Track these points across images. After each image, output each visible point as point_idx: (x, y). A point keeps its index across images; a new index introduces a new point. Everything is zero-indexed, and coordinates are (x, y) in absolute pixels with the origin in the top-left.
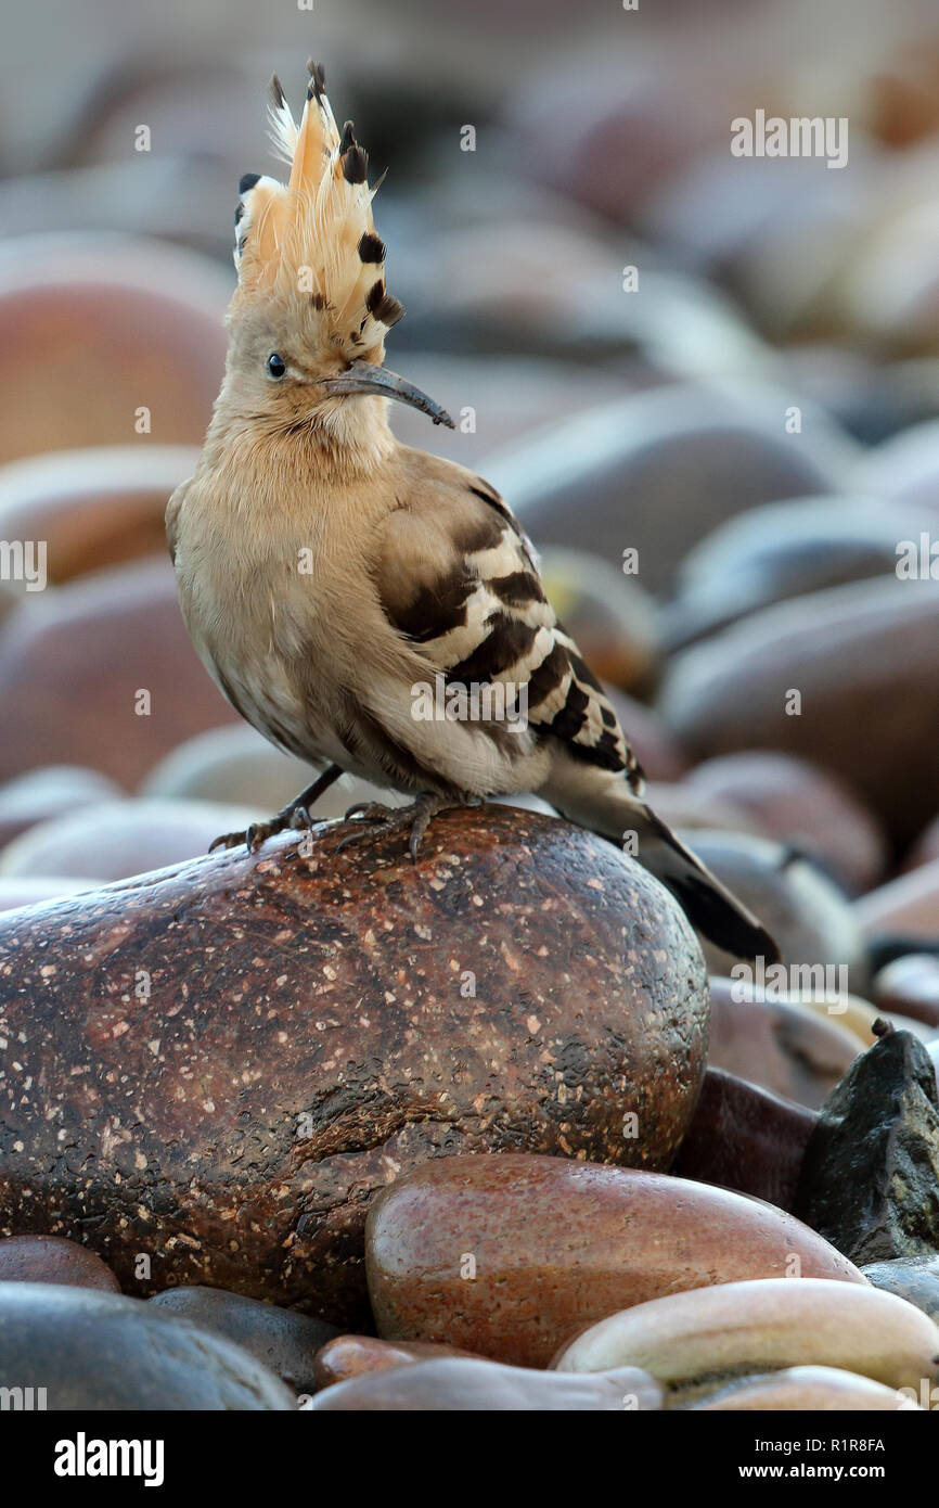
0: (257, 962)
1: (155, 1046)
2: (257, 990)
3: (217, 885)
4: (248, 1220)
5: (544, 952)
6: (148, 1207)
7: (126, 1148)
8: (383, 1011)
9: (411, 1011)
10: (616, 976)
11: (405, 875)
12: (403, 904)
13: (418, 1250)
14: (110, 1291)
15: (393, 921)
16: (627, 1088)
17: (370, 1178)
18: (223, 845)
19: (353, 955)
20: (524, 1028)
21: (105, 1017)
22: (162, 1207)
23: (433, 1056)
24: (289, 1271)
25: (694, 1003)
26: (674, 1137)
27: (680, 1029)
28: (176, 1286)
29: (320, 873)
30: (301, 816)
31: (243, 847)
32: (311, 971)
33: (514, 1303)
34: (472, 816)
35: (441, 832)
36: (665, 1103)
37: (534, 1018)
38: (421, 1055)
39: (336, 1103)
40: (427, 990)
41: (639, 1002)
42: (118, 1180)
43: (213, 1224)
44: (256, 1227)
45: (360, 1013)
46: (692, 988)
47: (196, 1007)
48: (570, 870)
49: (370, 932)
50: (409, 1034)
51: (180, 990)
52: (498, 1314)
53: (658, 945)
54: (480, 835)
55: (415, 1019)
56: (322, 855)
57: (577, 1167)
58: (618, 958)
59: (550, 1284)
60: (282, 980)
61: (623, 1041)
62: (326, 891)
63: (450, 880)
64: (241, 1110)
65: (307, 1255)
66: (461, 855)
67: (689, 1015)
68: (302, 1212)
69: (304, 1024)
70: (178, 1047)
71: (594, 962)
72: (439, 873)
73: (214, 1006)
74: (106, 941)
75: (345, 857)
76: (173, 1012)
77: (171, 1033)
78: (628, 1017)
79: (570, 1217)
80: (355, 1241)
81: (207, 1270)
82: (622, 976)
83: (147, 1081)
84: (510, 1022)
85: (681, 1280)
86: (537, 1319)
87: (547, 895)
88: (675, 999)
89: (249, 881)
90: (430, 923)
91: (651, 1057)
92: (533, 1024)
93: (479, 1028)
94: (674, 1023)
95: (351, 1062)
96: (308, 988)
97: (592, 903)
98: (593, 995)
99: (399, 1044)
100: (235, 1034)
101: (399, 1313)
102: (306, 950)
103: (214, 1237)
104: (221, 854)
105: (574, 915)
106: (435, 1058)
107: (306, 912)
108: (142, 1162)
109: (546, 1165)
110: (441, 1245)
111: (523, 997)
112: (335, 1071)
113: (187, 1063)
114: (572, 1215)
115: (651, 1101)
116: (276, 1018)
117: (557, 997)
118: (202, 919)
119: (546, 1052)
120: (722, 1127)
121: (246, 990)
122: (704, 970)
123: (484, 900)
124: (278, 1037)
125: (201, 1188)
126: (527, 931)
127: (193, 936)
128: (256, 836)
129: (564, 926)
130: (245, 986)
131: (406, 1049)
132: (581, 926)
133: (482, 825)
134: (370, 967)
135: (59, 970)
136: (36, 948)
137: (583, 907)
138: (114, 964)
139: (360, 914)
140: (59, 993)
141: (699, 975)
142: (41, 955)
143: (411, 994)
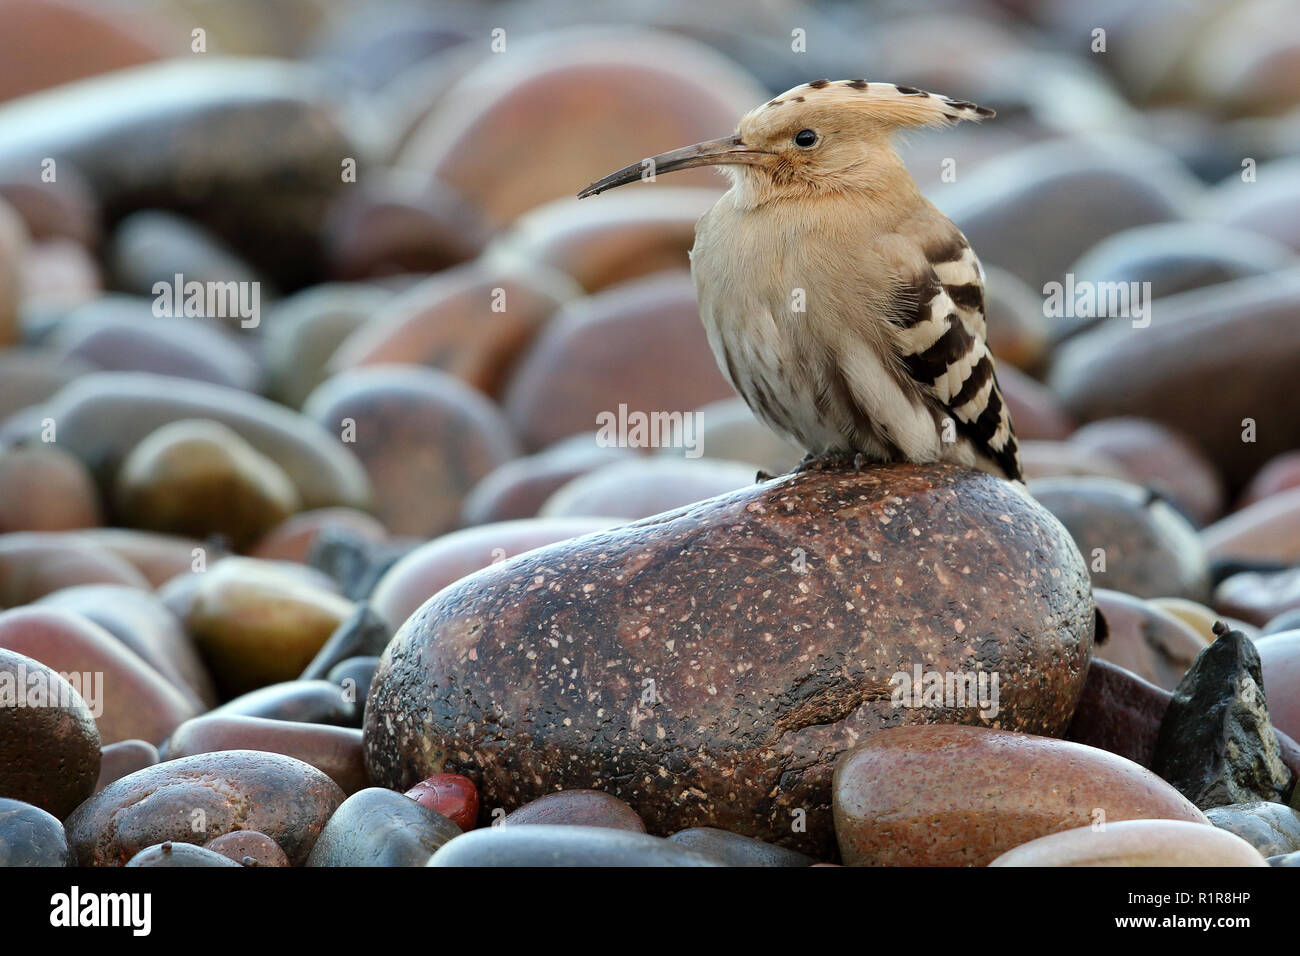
0: (749, 580)
1: (670, 644)
2: (748, 601)
3: (717, 521)
4: (743, 777)
5: (967, 570)
6: (666, 767)
7: (649, 723)
8: (845, 616)
9: (865, 617)
10: (1022, 589)
11: (861, 513)
12: (860, 535)
13: (873, 798)
14: (636, 831)
15: (851, 548)
16: (1031, 674)
17: (836, 744)
19: (822, 574)
20: (952, 628)
21: (632, 622)
22: (677, 768)
23: (883, 651)
24: (774, 815)
25: (1081, 609)
26: (1067, 710)
27: (1071, 629)
28: (688, 827)
29: (796, 512)
32: (790, 586)
33: (946, 838)
34: (910, 469)
35: (888, 480)
36: (1060, 686)
37: (959, 621)
38: (874, 649)
39: (809, 687)
40: (878, 600)
41: (1040, 608)
42: (643, 747)
43: (717, 780)
44: (749, 782)
45: (827, 618)
46: (1080, 597)
47: (702, 614)
48: (986, 508)
49: (834, 556)
50: (864, 634)
51: (690, 602)
52: (935, 846)
53: (1054, 565)
54: (917, 482)
55: (869, 623)
56: (797, 498)
57: (994, 734)
58: (1023, 575)
59: (974, 823)
60: (767, 594)
61: (1027, 638)
62: (800, 525)
63: (895, 516)
64: (737, 693)
65: (788, 803)
66: (903, 497)
67: (1078, 617)
68: (784, 770)
69: (785, 627)
70: (688, 645)
71: (1005, 578)
72: (886, 511)
73: (716, 614)
74: (633, 565)
75: (814, 499)
76: (684, 619)
77: (683, 633)
78: (1031, 619)
79: (989, 773)
80: (824, 792)
81: (712, 815)
82: (1027, 588)
83: (665, 672)
84: (942, 624)
85: (1068, 820)
86: (964, 850)
87: (969, 527)
88: (1067, 606)
89: (741, 518)
90: (880, 550)
91: (1050, 650)
92: (959, 625)
93: (918, 629)
94: (1067, 624)
95: (821, 656)
96: (787, 599)
97: (1003, 533)
98: (1004, 603)
99: (857, 641)
100: (732, 635)
101: (858, 846)
102: (785, 570)
103: (717, 790)
105: (989, 542)
106: (885, 653)
107: (785, 541)
108: (661, 733)
109: (970, 733)
110: (890, 795)
111: (951, 605)
112: (809, 662)
113: (695, 657)
114: (990, 771)
115: (1049, 684)
116: (763, 622)
117: (977, 605)
118: (706, 547)
119: (969, 647)
120: (1103, 703)
121: (740, 602)
122: (1089, 583)
123: (921, 531)
124: (764, 637)
125: (707, 752)
126: (954, 555)
127: (699, 560)
129: (983, 551)
130: (739, 599)
131: (862, 645)
132: (995, 550)
133: (919, 475)
134: (835, 583)
135: (597, 587)
136: (580, 570)
137: (996, 533)
138: (640, 582)
139: (828, 542)
140: (597, 605)
141: (1085, 587)
142: (583, 576)
143: (866, 603)
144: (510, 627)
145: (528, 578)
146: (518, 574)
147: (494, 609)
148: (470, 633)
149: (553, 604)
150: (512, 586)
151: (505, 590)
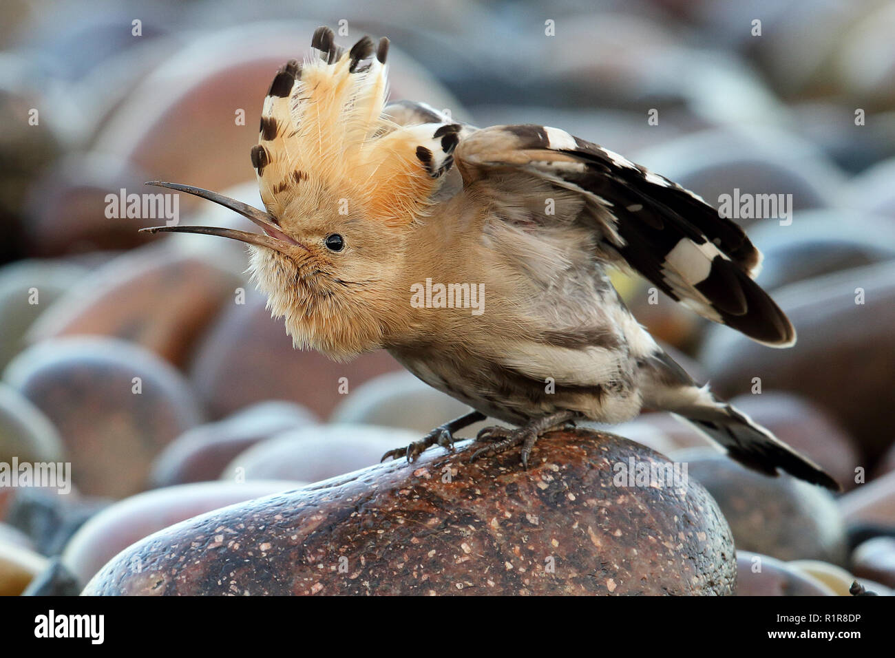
0: (414, 540)
2: (415, 560)
3: (386, 486)
5: (618, 533)
8: (504, 575)
9: (524, 575)
10: (670, 550)
11: (520, 479)
12: (519, 499)
15: (511, 511)
18: (391, 457)
19: (483, 536)
20: (605, 588)
21: (306, 579)
25: (726, 570)
27: (715, 589)
29: (459, 477)
30: (446, 437)
31: (405, 458)
32: (452, 546)
34: (567, 436)
35: (545, 448)
37: (611, 580)
40: (535, 561)
41: (686, 569)
45: (487, 576)
46: (724, 559)
47: (371, 572)
49: (494, 519)
50: (522, 592)
51: (359, 561)
53: (700, 529)
54: (573, 450)
55: (527, 581)
56: (461, 465)
58: (671, 538)
60: (432, 553)
62: (463, 490)
63: (552, 482)
66: (560, 464)
67: (722, 578)
69: (448, 585)
71: (654, 541)
72: (544, 477)
73: (384, 572)
74: (307, 525)
75: (477, 466)
76: (354, 576)
78: (678, 580)
82: (675, 551)
84: (594, 583)
87: (621, 492)
88: (712, 567)
89: (408, 482)
90: (538, 514)
92: (611, 585)
93: (573, 588)
94: (712, 584)
96: (450, 559)
97: (653, 499)
98: (654, 564)
102: (449, 532)
104: (391, 463)
105: (640, 507)
107: (449, 504)
111: (604, 565)
116: (428, 580)
117: (628, 565)
118: (375, 509)
121: (406, 561)
122: (733, 546)
123: (576, 496)
124: (429, 594)
126: (607, 518)
127: (369, 522)
128: (415, 450)
129: (633, 515)
130: (406, 558)
132: (645, 515)
133: (575, 443)
134: (495, 544)
135: (273, 546)
136: (257, 530)
137: (646, 501)
138: (313, 542)
139: (488, 506)
140: (273, 562)
141: (729, 550)
142: (260, 535)
143: (524, 563)
144: (192, 583)
145: (209, 536)
146: (200, 533)
147: (177, 566)
148: (154, 588)
149: (232, 561)
150: (194, 544)
151: (188, 548)
